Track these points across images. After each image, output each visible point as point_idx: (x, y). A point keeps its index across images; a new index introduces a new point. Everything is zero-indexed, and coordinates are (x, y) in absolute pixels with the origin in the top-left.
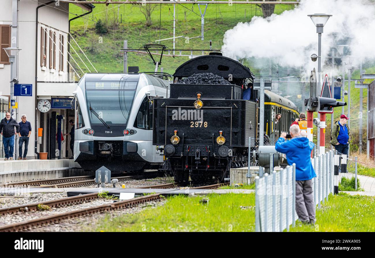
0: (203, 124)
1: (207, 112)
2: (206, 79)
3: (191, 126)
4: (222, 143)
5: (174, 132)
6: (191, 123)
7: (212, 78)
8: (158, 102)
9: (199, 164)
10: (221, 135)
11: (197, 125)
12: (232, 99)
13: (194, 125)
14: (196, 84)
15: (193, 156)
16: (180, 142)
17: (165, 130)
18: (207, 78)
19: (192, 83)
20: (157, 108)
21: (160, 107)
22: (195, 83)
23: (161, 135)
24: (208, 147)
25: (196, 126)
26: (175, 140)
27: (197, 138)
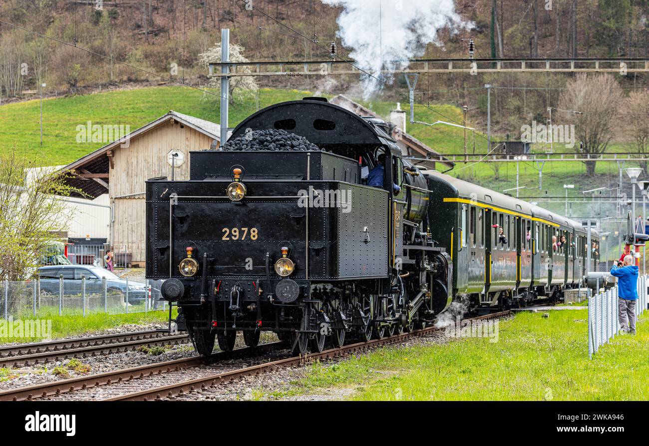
0: (249, 233)
1: (256, 208)
2: (267, 141)
3: (224, 238)
4: (287, 272)
5: (187, 251)
6: (223, 231)
7: (279, 137)
8: (155, 188)
9: (238, 319)
10: (284, 256)
11: (235, 236)
12: (308, 179)
13: (230, 235)
14: (243, 151)
15: (226, 302)
16: (199, 272)
17: (168, 247)
18: (269, 139)
19: (237, 149)
20: (153, 200)
21: (159, 198)
22: (242, 149)
23: (160, 257)
24: (258, 282)
25: (233, 237)
26: (189, 268)
27: (236, 263)
